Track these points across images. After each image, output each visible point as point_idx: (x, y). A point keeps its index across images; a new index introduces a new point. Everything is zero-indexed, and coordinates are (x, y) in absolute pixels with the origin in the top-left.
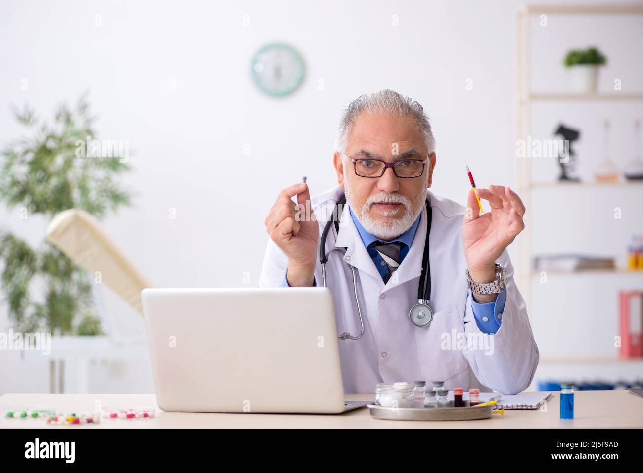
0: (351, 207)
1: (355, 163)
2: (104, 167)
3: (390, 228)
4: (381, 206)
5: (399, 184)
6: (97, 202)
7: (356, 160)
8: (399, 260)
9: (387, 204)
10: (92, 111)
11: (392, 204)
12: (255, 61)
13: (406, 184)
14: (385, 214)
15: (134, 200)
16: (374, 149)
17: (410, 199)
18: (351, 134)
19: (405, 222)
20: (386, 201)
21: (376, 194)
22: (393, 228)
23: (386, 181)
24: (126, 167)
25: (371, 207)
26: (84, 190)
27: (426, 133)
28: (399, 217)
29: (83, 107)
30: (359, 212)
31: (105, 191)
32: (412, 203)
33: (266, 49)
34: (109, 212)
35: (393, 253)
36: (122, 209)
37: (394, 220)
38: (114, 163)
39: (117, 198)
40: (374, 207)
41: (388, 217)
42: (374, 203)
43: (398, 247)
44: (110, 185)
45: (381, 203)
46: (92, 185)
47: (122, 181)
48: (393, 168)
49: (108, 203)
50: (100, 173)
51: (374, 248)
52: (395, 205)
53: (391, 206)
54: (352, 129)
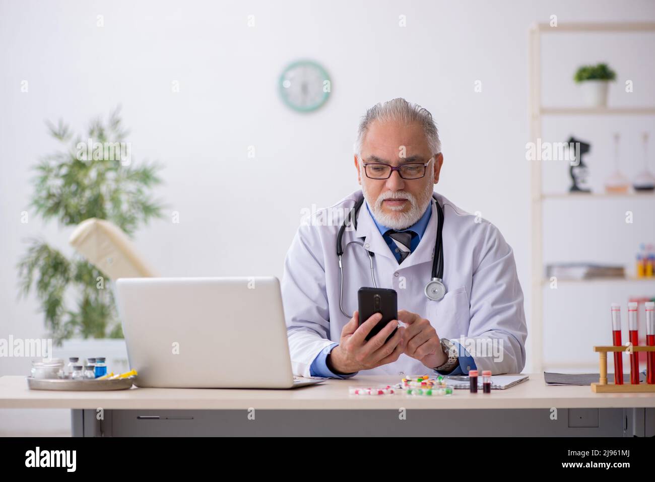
0: (368, 204)
1: (365, 167)
2: (136, 180)
3: (398, 220)
4: (389, 202)
5: (405, 183)
6: (129, 214)
7: (366, 165)
8: (412, 247)
9: (395, 200)
10: (124, 126)
11: (399, 200)
12: (282, 78)
13: (411, 184)
14: (393, 208)
15: (164, 212)
16: (382, 154)
17: (415, 195)
18: (364, 139)
19: (411, 215)
20: (393, 197)
21: (385, 192)
22: (400, 220)
23: (392, 182)
24: (157, 181)
25: (382, 203)
26: (116, 202)
27: (429, 137)
28: (405, 211)
29: (115, 123)
30: (373, 207)
31: (137, 202)
32: (417, 199)
33: (293, 66)
34: (140, 224)
35: (405, 240)
36: (152, 220)
37: (401, 214)
38: (145, 176)
39: (148, 210)
40: (385, 203)
41: (396, 211)
42: (384, 200)
43: (409, 235)
44: (141, 197)
45: (389, 200)
46: (124, 198)
47: (152, 194)
48: (398, 171)
49: (140, 215)
50: (131, 186)
51: (388, 236)
52: (403, 201)
53: (398, 202)
54: (366, 135)
